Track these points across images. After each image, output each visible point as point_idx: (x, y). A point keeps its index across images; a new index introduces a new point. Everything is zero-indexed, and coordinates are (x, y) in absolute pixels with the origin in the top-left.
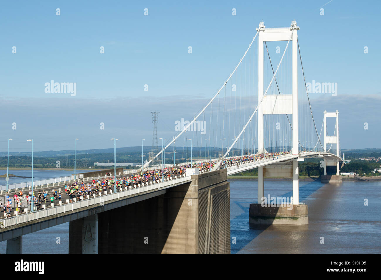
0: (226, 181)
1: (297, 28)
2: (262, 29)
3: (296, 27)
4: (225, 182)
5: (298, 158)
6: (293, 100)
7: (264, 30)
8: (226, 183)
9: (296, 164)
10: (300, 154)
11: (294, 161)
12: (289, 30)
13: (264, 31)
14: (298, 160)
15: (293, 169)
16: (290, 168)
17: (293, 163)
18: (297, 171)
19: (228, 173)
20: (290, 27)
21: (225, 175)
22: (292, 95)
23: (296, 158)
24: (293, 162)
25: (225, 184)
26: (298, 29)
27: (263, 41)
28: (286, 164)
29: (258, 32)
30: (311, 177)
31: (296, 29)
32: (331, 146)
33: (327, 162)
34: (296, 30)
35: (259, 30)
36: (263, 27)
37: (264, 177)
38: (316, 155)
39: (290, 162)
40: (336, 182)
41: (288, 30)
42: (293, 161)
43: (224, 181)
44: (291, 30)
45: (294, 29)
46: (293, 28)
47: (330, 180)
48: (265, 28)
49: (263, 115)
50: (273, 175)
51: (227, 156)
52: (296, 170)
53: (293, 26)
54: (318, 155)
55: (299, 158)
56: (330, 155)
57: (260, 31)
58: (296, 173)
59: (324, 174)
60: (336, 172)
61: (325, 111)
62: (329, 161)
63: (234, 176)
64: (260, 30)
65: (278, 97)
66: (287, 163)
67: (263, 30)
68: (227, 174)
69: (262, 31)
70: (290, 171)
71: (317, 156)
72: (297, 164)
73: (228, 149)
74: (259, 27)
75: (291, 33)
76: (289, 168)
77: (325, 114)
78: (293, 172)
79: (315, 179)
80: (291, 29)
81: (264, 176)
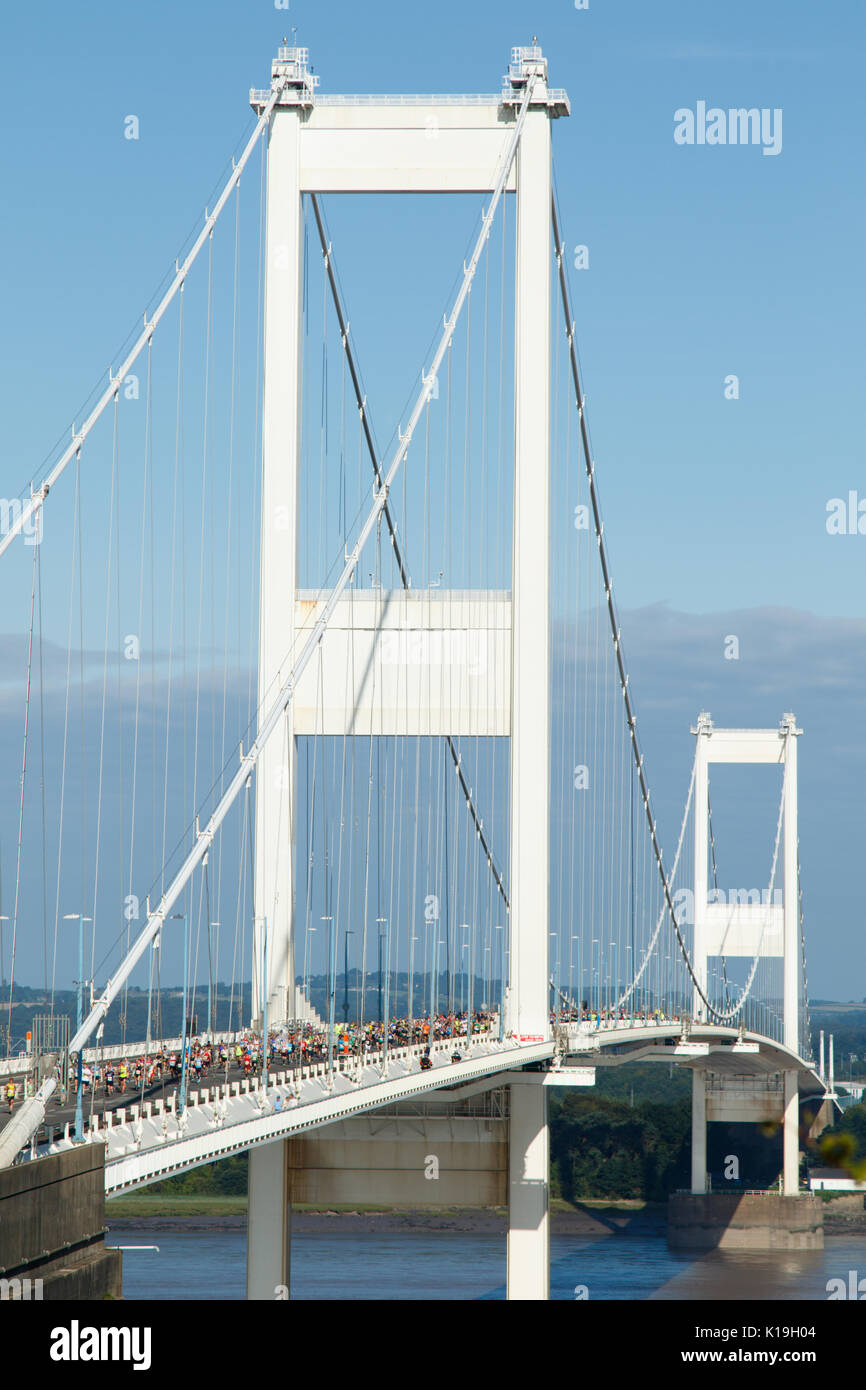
0: (100, 1237)
1: (551, 103)
2: (291, 97)
3: (540, 92)
4: (92, 1249)
5: (549, 1062)
6: (512, 629)
7: (309, 108)
8: (95, 1254)
9: (529, 1109)
10: (564, 1037)
11: (515, 1090)
12: (494, 111)
13: (305, 111)
14: (551, 1079)
15: (507, 1146)
16: (486, 1137)
17: (508, 1103)
18: (536, 1161)
19: (113, 1177)
20: (498, 90)
21: (95, 1198)
22: (511, 597)
23: (538, 1067)
24: (508, 1095)
25: (94, 1263)
26: (556, 112)
27: (302, 193)
28: (461, 1109)
29: (263, 120)
30: (581, 1207)
31: (544, 105)
32: (751, 978)
33: (715, 1096)
34: (542, 117)
35: (269, 105)
36: (298, 86)
37: (295, 1206)
38: (655, 1041)
39: (488, 1094)
40: (779, 1246)
41: (485, 110)
42: (508, 1087)
43: (85, 1244)
44: (509, 112)
45: (533, 107)
46: (523, 98)
47: (726, 1226)
48: (317, 91)
49: (296, 736)
50: (358, 1191)
51: (91, 1043)
52: (529, 1153)
53: (519, 86)
54: (671, 1041)
55: (557, 1060)
56: (746, 1041)
57: (281, 116)
58: (528, 1175)
59: (689, 1185)
60: (778, 1166)
61: (704, 719)
62: (729, 1085)
63: (159, 1201)
64: (278, 107)
65: (394, 606)
66: (465, 1102)
67: (303, 103)
68: (107, 1187)
69: (293, 116)
70: (486, 1160)
71: (668, 1049)
72: (540, 1110)
73: (97, 997)
74: (269, 86)
75: (504, 135)
76: (479, 1135)
77: (702, 740)
78: (507, 1170)
79: (622, 1223)
80: (506, 106)
81: (291, 1194)
